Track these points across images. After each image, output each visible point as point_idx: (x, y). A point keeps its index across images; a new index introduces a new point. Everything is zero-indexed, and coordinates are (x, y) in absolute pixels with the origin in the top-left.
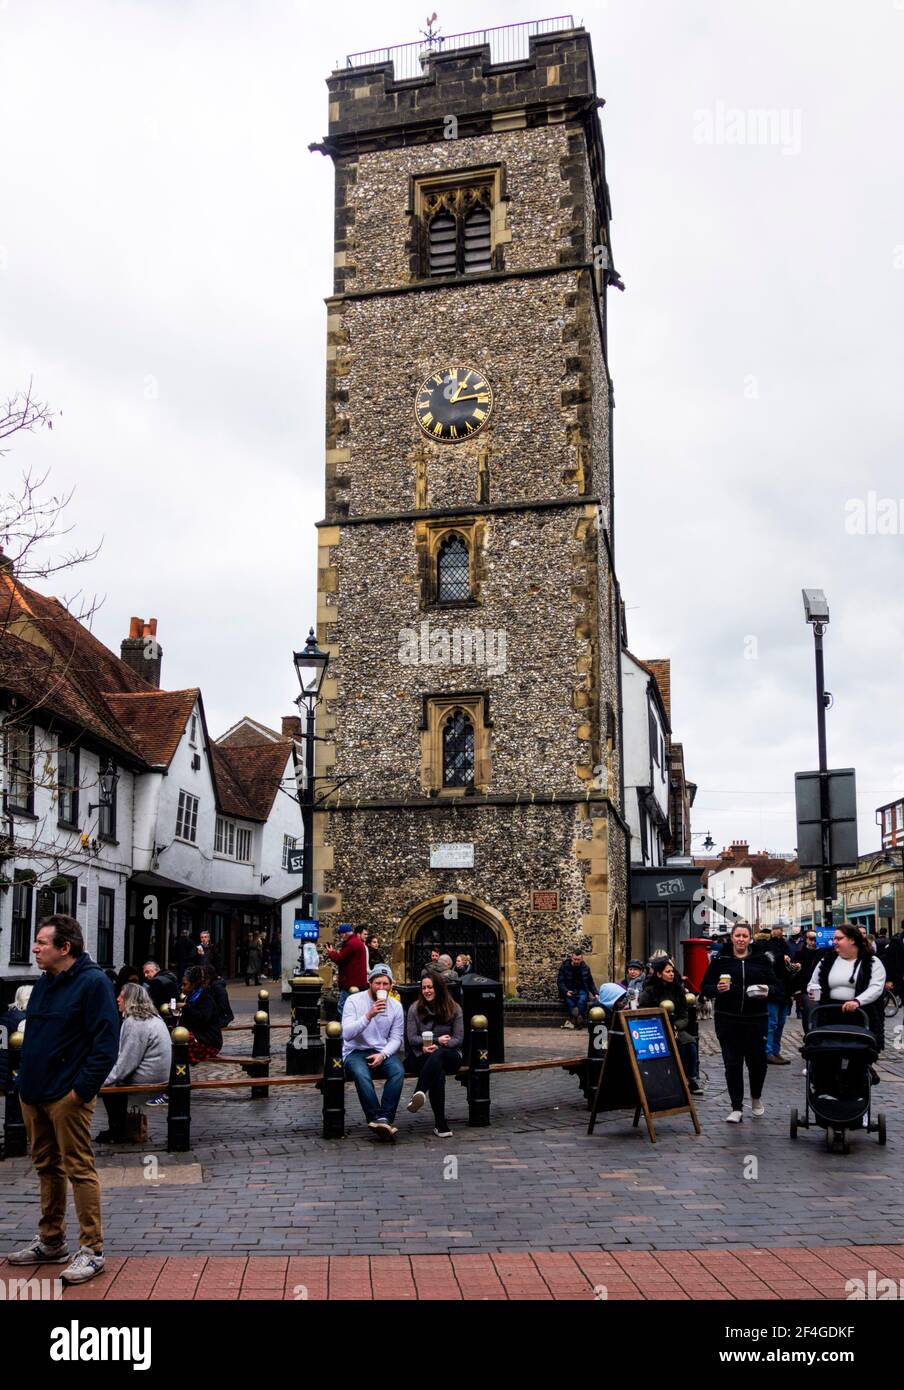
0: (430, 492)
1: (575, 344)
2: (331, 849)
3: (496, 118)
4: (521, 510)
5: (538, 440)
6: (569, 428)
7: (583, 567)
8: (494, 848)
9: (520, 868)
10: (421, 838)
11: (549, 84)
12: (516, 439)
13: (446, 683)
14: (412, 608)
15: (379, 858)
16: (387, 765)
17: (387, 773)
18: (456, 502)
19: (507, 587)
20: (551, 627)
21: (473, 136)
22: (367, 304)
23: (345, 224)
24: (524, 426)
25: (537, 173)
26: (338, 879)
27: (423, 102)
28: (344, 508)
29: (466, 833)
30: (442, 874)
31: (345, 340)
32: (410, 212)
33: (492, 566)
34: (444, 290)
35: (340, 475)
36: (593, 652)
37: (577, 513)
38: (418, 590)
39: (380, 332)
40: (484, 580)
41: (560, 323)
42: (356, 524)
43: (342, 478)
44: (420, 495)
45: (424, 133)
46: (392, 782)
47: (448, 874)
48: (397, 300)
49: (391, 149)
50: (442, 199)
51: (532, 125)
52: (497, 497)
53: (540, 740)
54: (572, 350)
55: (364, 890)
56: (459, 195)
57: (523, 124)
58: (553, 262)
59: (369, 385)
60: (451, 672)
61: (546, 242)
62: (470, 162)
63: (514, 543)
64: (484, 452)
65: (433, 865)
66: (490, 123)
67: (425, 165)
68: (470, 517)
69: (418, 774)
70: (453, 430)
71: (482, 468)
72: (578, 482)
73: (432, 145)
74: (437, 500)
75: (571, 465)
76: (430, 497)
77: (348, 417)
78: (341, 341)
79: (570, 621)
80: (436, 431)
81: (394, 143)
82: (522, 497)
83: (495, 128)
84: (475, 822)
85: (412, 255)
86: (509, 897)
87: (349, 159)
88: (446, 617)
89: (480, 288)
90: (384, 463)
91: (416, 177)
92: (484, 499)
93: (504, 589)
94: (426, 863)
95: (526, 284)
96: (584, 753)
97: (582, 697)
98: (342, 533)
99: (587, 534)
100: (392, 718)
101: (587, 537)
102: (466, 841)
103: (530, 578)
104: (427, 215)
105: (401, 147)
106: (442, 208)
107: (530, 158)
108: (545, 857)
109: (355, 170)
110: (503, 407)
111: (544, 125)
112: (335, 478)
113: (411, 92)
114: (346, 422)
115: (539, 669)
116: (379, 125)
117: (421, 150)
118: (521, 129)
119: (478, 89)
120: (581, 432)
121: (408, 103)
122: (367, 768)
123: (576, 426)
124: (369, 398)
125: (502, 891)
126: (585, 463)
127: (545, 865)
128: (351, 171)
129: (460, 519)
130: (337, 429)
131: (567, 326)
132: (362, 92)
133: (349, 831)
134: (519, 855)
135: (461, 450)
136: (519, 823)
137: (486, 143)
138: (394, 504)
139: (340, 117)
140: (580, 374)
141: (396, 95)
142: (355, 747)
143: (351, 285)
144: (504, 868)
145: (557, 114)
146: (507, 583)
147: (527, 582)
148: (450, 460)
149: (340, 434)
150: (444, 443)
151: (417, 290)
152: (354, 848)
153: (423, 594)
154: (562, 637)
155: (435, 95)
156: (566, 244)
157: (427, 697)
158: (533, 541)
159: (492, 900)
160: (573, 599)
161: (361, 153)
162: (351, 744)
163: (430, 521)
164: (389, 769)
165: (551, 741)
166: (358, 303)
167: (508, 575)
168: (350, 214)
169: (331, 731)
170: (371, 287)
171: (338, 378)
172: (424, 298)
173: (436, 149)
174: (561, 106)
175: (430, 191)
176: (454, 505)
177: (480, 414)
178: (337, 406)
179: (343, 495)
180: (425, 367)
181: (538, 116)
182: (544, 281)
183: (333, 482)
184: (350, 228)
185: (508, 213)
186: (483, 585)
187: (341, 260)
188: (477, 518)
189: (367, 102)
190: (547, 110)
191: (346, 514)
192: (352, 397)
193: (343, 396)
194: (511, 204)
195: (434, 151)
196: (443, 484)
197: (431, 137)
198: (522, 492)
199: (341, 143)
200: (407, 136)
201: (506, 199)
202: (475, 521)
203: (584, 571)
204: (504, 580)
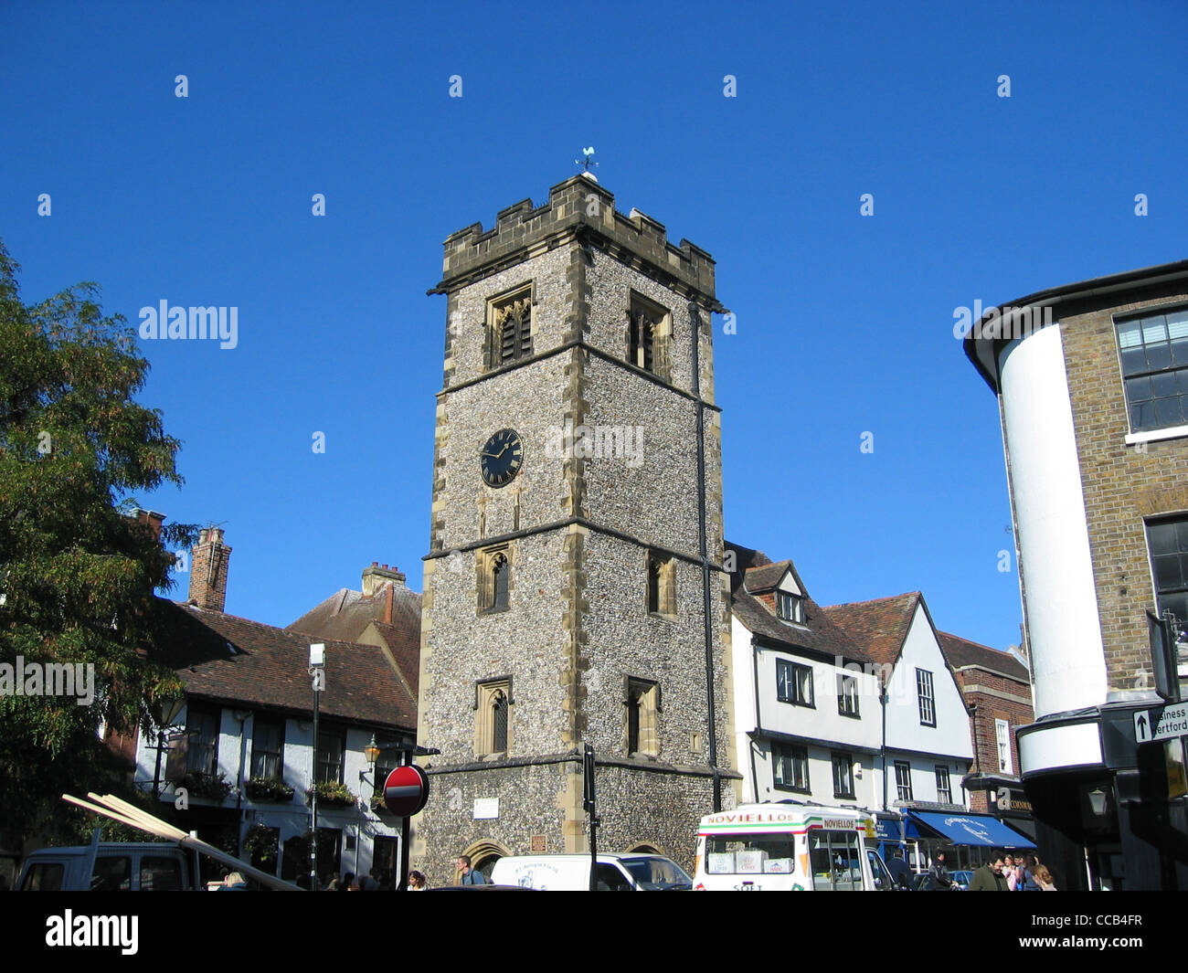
0: (487, 526)
1: (569, 402)
3: (529, 249)
4: (534, 532)
5: (547, 477)
6: (565, 466)
7: (568, 573)
8: (510, 801)
9: (525, 817)
10: (470, 795)
11: (559, 218)
12: (535, 478)
13: (490, 672)
14: (472, 615)
16: (456, 737)
17: (455, 744)
18: (501, 531)
19: (526, 593)
20: (549, 622)
21: (518, 265)
22: (458, 393)
23: (450, 340)
24: (540, 469)
25: (553, 282)
26: (425, 828)
27: (492, 247)
28: (441, 544)
29: (495, 790)
30: (481, 824)
31: (446, 421)
32: (484, 325)
33: (517, 578)
34: (499, 377)
35: (439, 520)
36: (572, 640)
37: (565, 531)
38: (476, 603)
39: (465, 411)
40: (513, 589)
41: (561, 390)
42: (445, 554)
43: (440, 522)
44: (481, 529)
45: (492, 268)
46: (458, 751)
47: (485, 823)
48: (474, 387)
49: (476, 282)
50: (508, 308)
51: (550, 249)
52: (524, 525)
53: (542, 712)
54: (567, 407)
55: (438, 837)
56: (516, 304)
57: (546, 248)
58: (560, 344)
59: (458, 452)
60: (493, 662)
61: (557, 330)
62: (519, 282)
63: (531, 559)
64: (517, 491)
65: (475, 817)
66: (527, 253)
67: (494, 289)
68: (505, 542)
69: (473, 743)
70: (500, 477)
71: (516, 503)
72: (569, 508)
73: (497, 275)
74: (490, 531)
75: (565, 494)
76: (486, 530)
77: (445, 477)
78: (443, 423)
79: (560, 616)
80: (491, 480)
81: (478, 277)
82: (539, 523)
83: (531, 255)
84: (501, 781)
85: (486, 353)
86: (518, 841)
87: (454, 294)
88: (491, 620)
89: (519, 370)
90: (463, 508)
91: (487, 299)
92: (516, 527)
93: (523, 595)
94: (471, 814)
95: (544, 361)
96: (566, 721)
97: (565, 676)
98: (437, 563)
99: (570, 548)
100: (459, 701)
102: (495, 797)
103: (538, 584)
104: (499, 322)
105: (481, 280)
106: (509, 314)
107: (550, 272)
108: (539, 808)
109: (457, 300)
110: (529, 456)
111: (558, 247)
112: (437, 523)
113: (486, 241)
114: (444, 481)
115: (542, 656)
116: (469, 268)
117: (491, 279)
118: (545, 253)
119: (521, 231)
120: (571, 468)
121: (485, 250)
122: (444, 741)
123: (568, 464)
124: (457, 461)
125: (514, 836)
126: (573, 492)
127: (538, 815)
128: (455, 301)
129: (503, 544)
130: (439, 486)
131: (565, 389)
132: (461, 247)
134: (524, 806)
135: (505, 493)
136: (525, 780)
137: (526, 265)
138: (468, 537)
139: (450, 268)
141: (478, 245)
142: (439, 725)
143: (453, 382)
144: (516, 817)
145: (564, 237)
146: (525, 591)
147: (537, 589)
148: (498, 500)
149: (440, 490)
150: (496, 488)
151: (484, 379)
152: (435, 804)
153: (479, 604)
154: (555, 629)
155: (499, 241)
156: (568, 329)
157: (479, 682)
158: (541, 556)
159: (509, 843)
160: (562, 598)
161: (461, 289)
163: (485, 548)
164: (457, 741)
165: (547, 713)
166: (454, 394)
167: (526, 584)
168: (453, 333)
169: (426, 714)
170: (463, 381)
171: (440, 450)
172: (489, 384)
173: (501, 276)
174: (565, 233)
175: (500, 306)
176: (499, 534)
177: (514, 464)
178: (440, 469)
179: (441, 535)
180: (488, 433)
181: (553, 242)
182: (554, 359)
183: (434, 526)
184: (453, 341)
185: (538, 313)
186: (512, 593)
187: (448, 364)
188: (510, 542)
189: (463, 254)
190: (559, 236)
191: (441, 548)
192: (449, 462)
193: (442, 463)
194: (539, 306)
195: (499, 278)
196: (494, 518)
197: (497, 269)
198: (538, 518)
199: (449, 285)
200: (484, 272)
201: (536, 303)
202: (508, 545)
203: (568, 576)
204: (524, 588)
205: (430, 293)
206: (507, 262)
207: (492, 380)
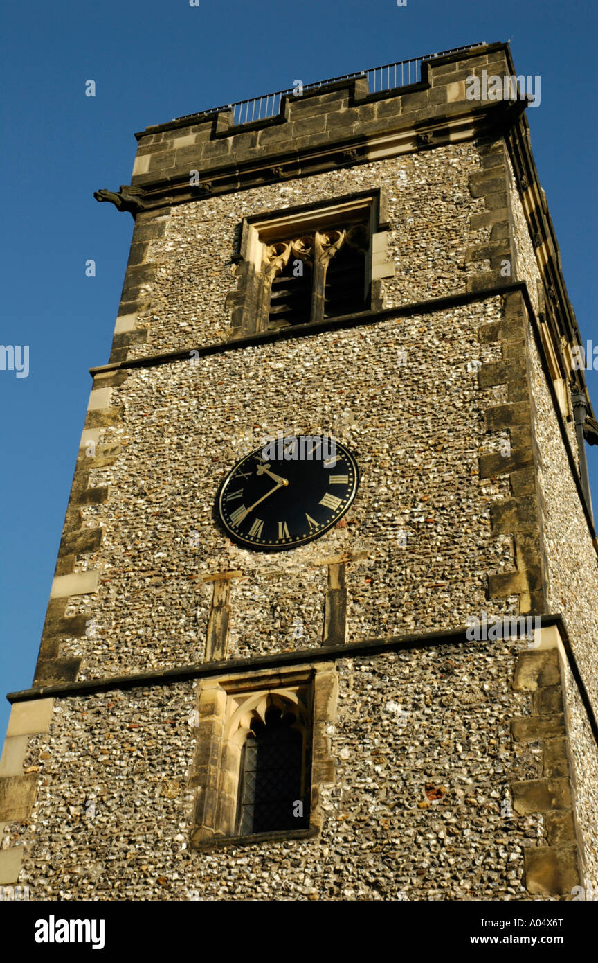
0: (233, 632)
1: (500, 389)
3: (370, 144)
4: (404, 646)
6: (496, 510)
7: (536, 744)
11: (451, 99)
18: (281, 644)
19: (373, 792)
21: (338, 169)
22: (159, 372)
23: (139, 282)
24: (413, 514)
27: (267, 141)
28: (72, 666)
31: (115, 419)
32: (239, 259)
33: (345, 753)
35: (72, 615)
37: (517, 645)
39: (175, 403)
40: (328, 780)
42: (87, 690)
43: (73, 619)
44: (215, 637)
49: (219, 195)
50: (294, 245)
51: (425, 146)
52: (355, 630)
54: (498, 396)
56: (317, 239)
57: (414, 145)
58: (461, 290)
59: (146, 477)
61: (449, 270)
64: (337, 559)
66: (363, 151)
67: (267, 206)
68: (306, 667)
70: (282, 530)
71: (335, 585)
72: (518, 595)
73: (280, 184)
74: (244, 642)
75: (504, 566)
76: (232, 641)
77: (102, 524)
78: (109, 421)
79: (514, 856)
80: (252, 532)
81: (223, 188)
82: (408, 628)
83: (372, 155)
85: (237, 307)
87: (157, 212)
88: (244, 861)
89: (342, 333)
90: (155, 591)
91: (251, 220)
92: (337, 635)
93: (367, 797)
95: (417, 319)
98: (57, 710)
99: (539, 681)
101: (540, 686)
103: (424, 770)
105: (233, 191)
106: (292, 258)
107: (423, 182)
109: (164, 223)
110: (375, 489)
111: (444, 144)
112: (63, 621)
113: (254, 133)
114: (98, 533)
117: (259, 192)
118: (411, 152)
119: (348, 117)
120: (517, 513)
121: (249, 144)
123: (507, 508)
124: (142, 494)
126: (528, 562)
128: (158, 224)
129: (284, 670)
130: (81, 544)
131: (487, 366)
132: (183, 141)
135: (297, 561)
137: (356, 171)
139: (150, 169)
140: (512, 429)
141: (231, 139)
143: (140, 351)
145: (465, 128)
146: (373, 785)
147: (417, 781)
148: (274, 576)
149: (83, 551)
150: (267, 551)
155: (286, 131)
156: (480, 268)
158: (431, 702)
160: (518, 810)
161: (174, 204)
163: (226, 678)
166: (144, 371)
167: (378, 769)
168: (149, 271)
170: (169, 349)
171: (94, 472)
172: (250, 355)
173: (284, 188)
174: (470, 120)
175: (273, 239)
176: (278, 650)
177: (331, 501)
178: (87, 510)
179: (73, 647)
180: (243, 444)
181: (436, 134)
182: (445, 316)
183: (58, 627)
184: (146, 287)
185: (393, 244)
186: (325, 790)
187: (126, 324)
188: (319, 666)
189: (185, 151)
190: (452, 124)
191: (73, 678)
192: (114, 496)
193: (97, 496)
194: (394, 233)
195: (281, 191)
196: (259, 616)
197: (277, 175)
198: (409, 619)
199: (146, 194)
200: (243, 178)
201: (386, 228)
202: (313, 672)
203: (537, 751)
204: (369, 780)
205: (101, 197)
206: (303, 165)
207: (259, 349)
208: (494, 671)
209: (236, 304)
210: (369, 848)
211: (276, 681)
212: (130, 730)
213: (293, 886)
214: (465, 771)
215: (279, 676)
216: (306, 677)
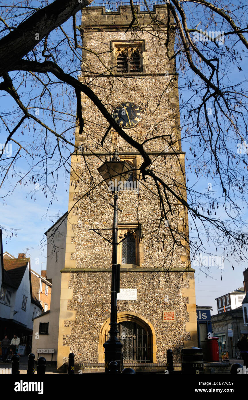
0: (118, 145)
2: (72, 290)
4: (154, 154)
5: (160, 130)
6: (172, 127)
8: (145, 291)
9: (158, 300)
11: (161, 19)
12: (152, 129)
13: (124, 220)
15: (94, 295)
16: (98, 253)
17: (98, 257)
18: (128, 150)
21: (134, 31)
22: (94, 78)
23: (86, 53)
24: (155, 125)
25: (157, 44)
26: (74, 304)
27: (116, 19)
28: (83, 149)
29: (133, 284)
30: (123, 303)
32: (111, 52)
34: (123, 77)
35: (81, 137)
37: (176, 157)
41: (167, 91)
42: (87, 155)
44: (114, 146)
45: (116, 28)
46: (100, 261)
47: (125, 302)
48: (106, 78)
49: (104, 32)
50: (123, 49)
51: (155, 30)
54: (172, 100)
55: (86, 309)
56: (129, 49)
57: (152, 29)
58: (164, 72)
59: (94, 106)
60: (126, 215)
61: (161, 65)
62: (133, 38)
64: (139, 132)
65: (119, 299)
67: (117, 38)
68: (134, 156)
70: (127, 124)
71: (139, 138)
72: (176, 146)
73: (119, 32)
74: (120, 148)
75: (174, 140)
76: (118, 147)
77: (85, 116)
80: (120, 124)
81: (105, 30)
82: (154, 150)
84: (137, 279)
86: (153, 314)
87: (89, 33)
89: (137, 77)
91: (113, 41)
93: (148, 183)
96: (183, 251)
97: (182, 227)
98: (81, 158)
102: (133, 287)
104: (116, 54)
105: (108, 31)
106: (122, 52)
107: (154, 40)
108: (168, 296)
109: (91, 37)
110: (147, 118)
113: (112, 16)
116: (101, 24)
117: (114, 33)
118: (151, 31)
120: (177, 128)
121: (112, 19)
122: (89, 254)
124: (94, 110)
125: (150, 311)
127: (169, 300)
128: (89, 37)
131: (170, 92)
132: (94, 14)
133: (80, 282)
134: (157, 295)
135: (130, 131)
136: (157, 280)
137: (138, 33)
139: (86, 20)
140: (176, 109)
141: (107, 16)
142: (84, 244)
144: (151, 300)
145: (164, 28)
150: (124, 128)
151: (113, 76)
152: (82, 290)
155: (121, 17)
156: (168, 67)
158: (160, 166)
159: (145, 315)
161: (93, 32)
162: (82, 243)
164: (99, 255)
166: (91, 78)
167: (150, 178)
169: (74, 238)
171: (82, 103)
175: (118, 47)
177: (137, 119)
180: (116, 101)
183: (78, 139)
185: (147, 55)
188: (137, 156)
189: (95, 17)
192: (87, 109)
193: (83, 109)
194: (148, 53)
195: (120, 34)
196: (123, 143)
197: (119, 30)
198: (154, 148)
199: (86, 28)
200: (110, 28)
201: (146, 51)
202: (136, 157)
203: (180, 178)
204: (148, 180)
206: (125, 28)
207: (118, 78)
208: (172, 161)
209: (111, 64)
210: (149, 193)
211: (128, 158)
212: (98, 164)
213: (134, 198)
214: (166, 180)
215: (129, 157)
216: (134, 158)
